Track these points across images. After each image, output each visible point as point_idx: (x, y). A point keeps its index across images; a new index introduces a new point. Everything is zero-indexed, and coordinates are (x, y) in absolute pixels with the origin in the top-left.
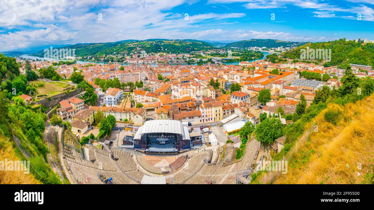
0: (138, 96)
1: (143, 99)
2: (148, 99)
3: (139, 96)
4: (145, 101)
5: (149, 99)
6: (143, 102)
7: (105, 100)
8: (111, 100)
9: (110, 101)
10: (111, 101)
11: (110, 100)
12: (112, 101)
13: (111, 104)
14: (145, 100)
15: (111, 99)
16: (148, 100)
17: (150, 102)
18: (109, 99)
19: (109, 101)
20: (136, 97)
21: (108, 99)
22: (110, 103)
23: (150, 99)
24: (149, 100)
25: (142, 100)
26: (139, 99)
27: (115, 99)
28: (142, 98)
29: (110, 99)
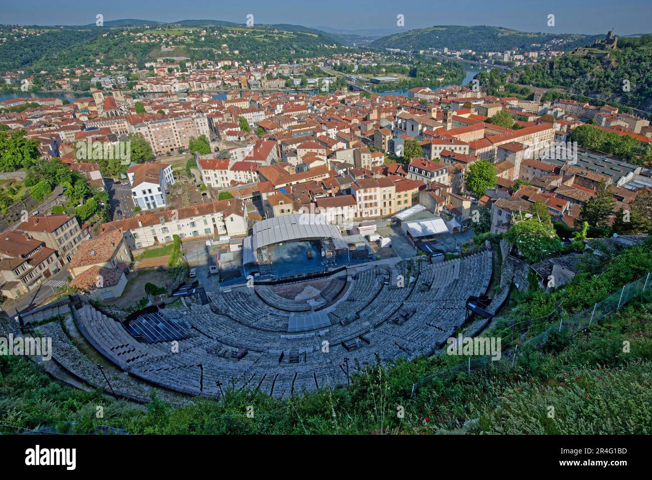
0: (211, 173)
1: (225, 179)
2: (236, 176)
3: (215, 172)
4: (230, 185)
5: (238, 177)
6: (226, 186)
7: (135, 197)
8: (151, 195)
9: (149, 199)
10: (152, 198)
11: (148, 195)
12: (155, 197)
13: (154, 203)
14: (229, 182)
15: (150, 191)
16: (235, 179)
17: (241, 183)
18: (144, 193)
19: (146, 199)
20: (207, 176)
21: (142, 193)
22: (150, 201)
23: (240, 177)
24: (238, 180)
25: (222, 182)
26: (217, 181)
27: (159, 189)
28: (221, 176)
29: (147, 192)
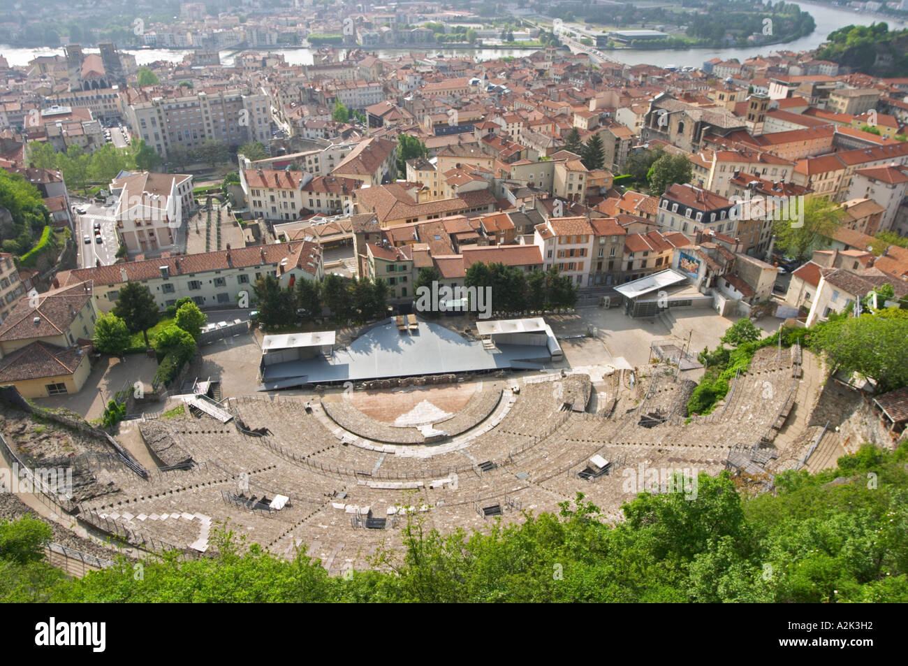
1: (289, 204)
2: (311, 205)
3: (272, 194)
4: (298, 216)
5: (315, 203)
6: (291, 218)
8: (150, 227)
10: (151, 233)
12: (156, 232)
13: (154, 243)
14: (298, 212)
16: (310, 208)
17: (321, 215)
19: (141, 233)
20: (257, 199)
23: (319, 205)
24: (315, 208)
25: (285, 212)
26: (273, 208)
28: (283, 200)
